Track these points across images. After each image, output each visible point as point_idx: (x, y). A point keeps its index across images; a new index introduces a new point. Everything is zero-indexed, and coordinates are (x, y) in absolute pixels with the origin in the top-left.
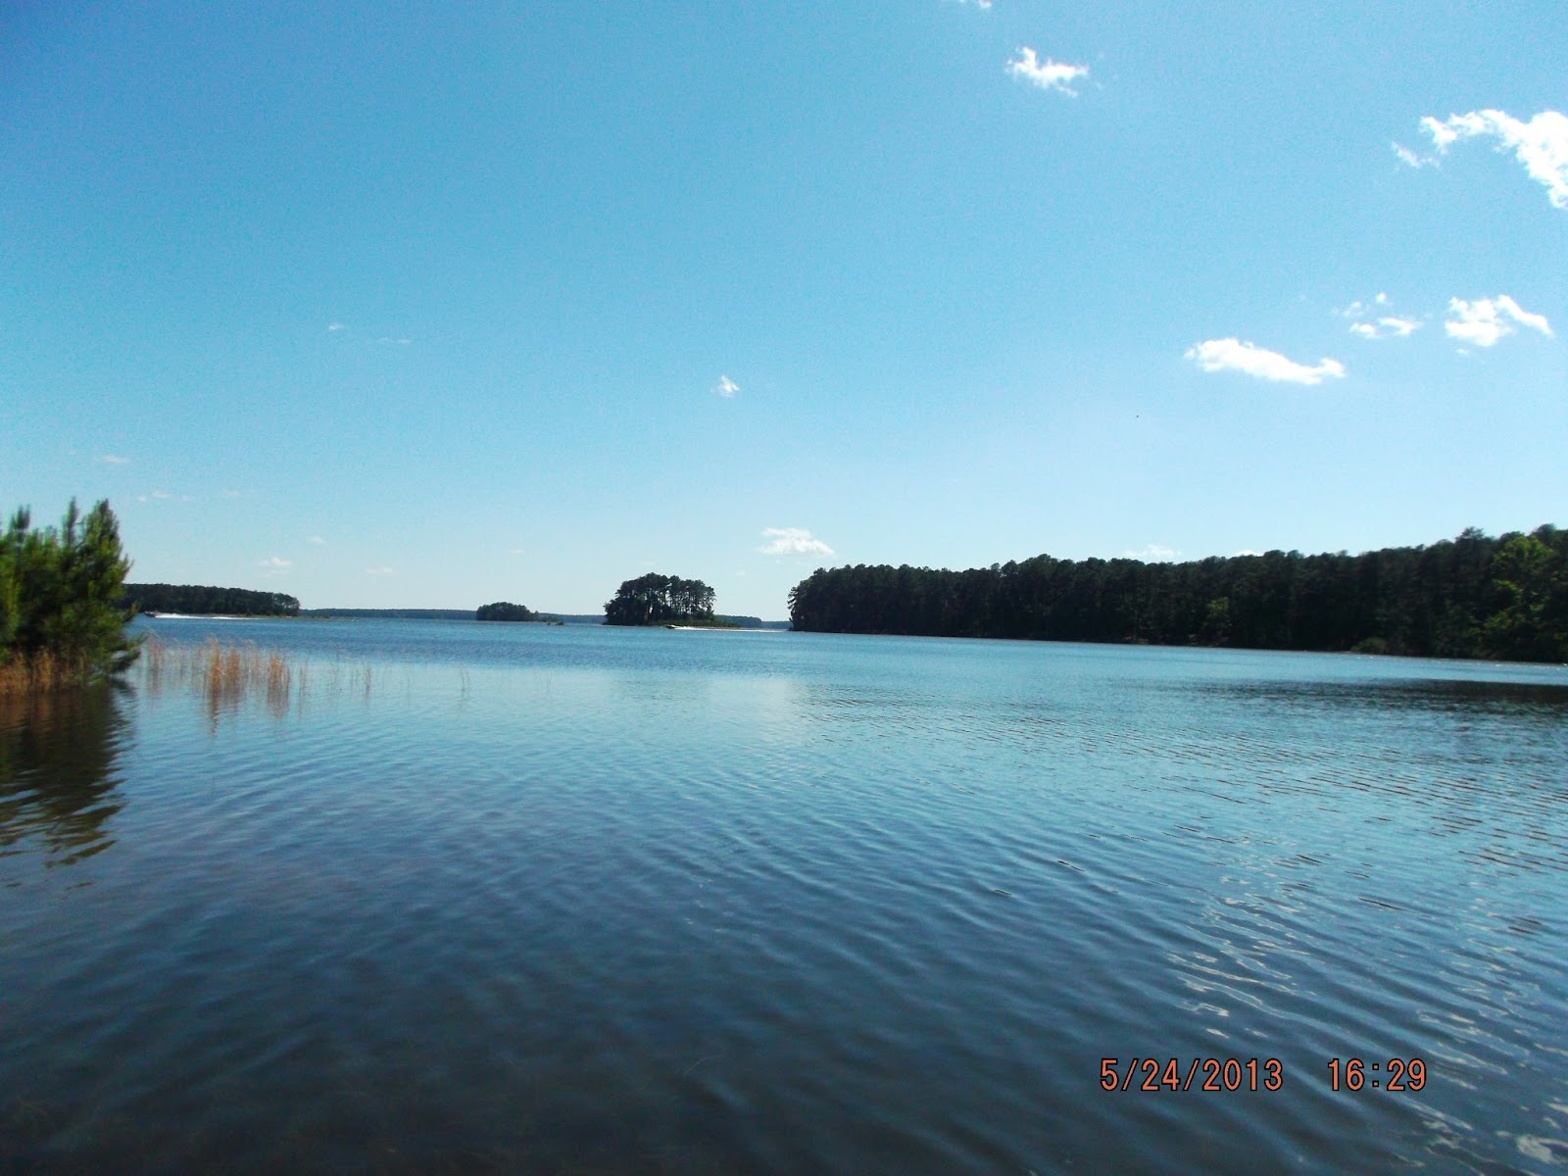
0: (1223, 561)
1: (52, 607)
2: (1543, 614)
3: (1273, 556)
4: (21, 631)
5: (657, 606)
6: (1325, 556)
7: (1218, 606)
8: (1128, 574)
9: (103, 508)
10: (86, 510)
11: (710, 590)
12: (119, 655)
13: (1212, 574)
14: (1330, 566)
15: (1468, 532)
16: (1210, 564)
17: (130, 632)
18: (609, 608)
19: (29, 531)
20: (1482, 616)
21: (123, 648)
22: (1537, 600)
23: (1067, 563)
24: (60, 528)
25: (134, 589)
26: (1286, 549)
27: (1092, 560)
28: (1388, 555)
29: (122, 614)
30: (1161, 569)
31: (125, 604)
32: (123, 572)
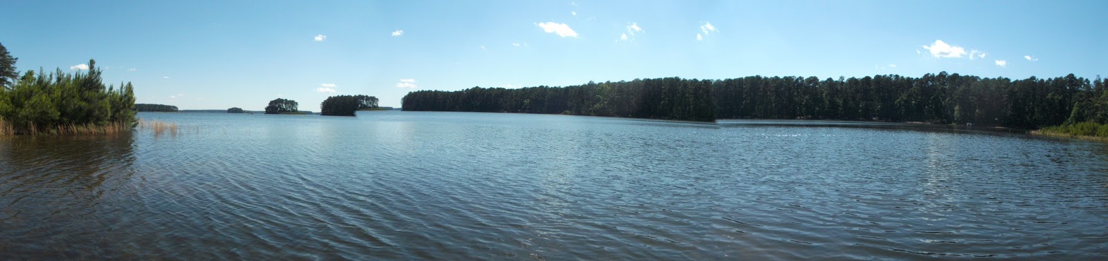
0: (528, 88)
1: (118, 111)
2: (608, 104)
3: (541, 87)
4: (111, 117)
5: (281, 108)
6: (555, 87)
7: (527, 102)
8: (501, 92)
9: (130, 84)
10: (125, 84)
11: (297, 103)
12: (134, 123)
13: (525, 92)
14: (556, 90)
15: (591, 82)
16: (524, 89)
17: (136, 117)
18: (266, 109)
19: (113, 91)
20: (593, 104)
21: (135, 121)
22: (605, 101)
23: (484, 89)
24: (119, 89)
25: (137, 105)
26: (545, 86)
27: (491, 88)
28: (571, 87)
29: (134, 112)
30: (510, 91)
31: (135, 110)
32: (134, 101)
